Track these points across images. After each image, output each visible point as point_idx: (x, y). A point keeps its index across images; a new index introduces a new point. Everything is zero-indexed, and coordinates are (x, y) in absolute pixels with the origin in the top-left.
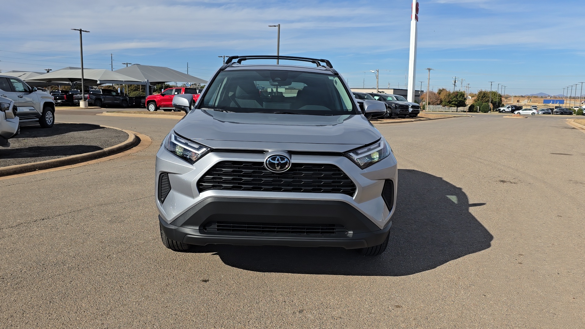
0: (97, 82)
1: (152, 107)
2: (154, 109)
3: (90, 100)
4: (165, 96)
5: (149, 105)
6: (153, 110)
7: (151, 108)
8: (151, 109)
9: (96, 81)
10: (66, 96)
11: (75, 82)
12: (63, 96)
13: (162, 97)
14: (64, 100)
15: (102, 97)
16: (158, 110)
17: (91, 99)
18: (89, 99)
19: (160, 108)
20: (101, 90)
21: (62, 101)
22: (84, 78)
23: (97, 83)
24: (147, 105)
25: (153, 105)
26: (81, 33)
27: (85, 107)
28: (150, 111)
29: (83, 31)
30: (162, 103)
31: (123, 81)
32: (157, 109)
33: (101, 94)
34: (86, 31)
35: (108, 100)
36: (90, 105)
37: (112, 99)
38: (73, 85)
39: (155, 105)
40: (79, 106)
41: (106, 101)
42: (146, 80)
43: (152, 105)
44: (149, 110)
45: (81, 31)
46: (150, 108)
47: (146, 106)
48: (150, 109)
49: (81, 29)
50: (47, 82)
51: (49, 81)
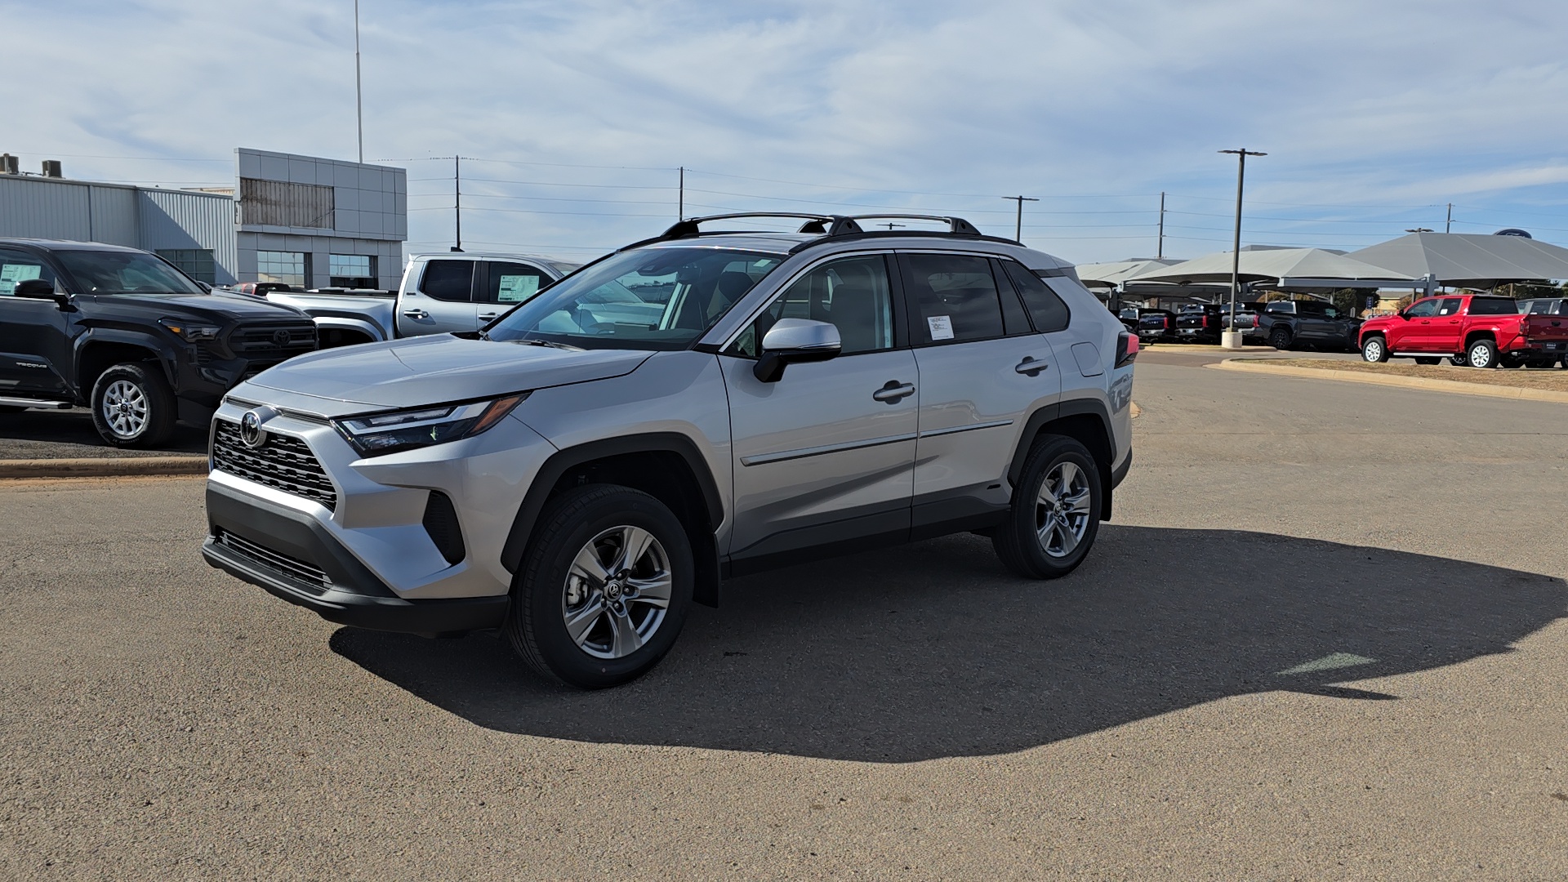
0: (1278, 282)
1: (1373, 350)
2: (1378, 356)
3: (1260, 329)
4: (1414, 320)
5: (1367, 342)
6: (1376, 359)
7: (1370, 353)
8: (1372, 356)
9: (1277, 280)
10: (1207, 319)
11: (1251, 283)
12: (1201, 317)
13: (1404, 323)
14: (1201, 329)
15: (1293, 322)
16: (1390, 359)
17: (1262, 325)
18: (1256, 328)
19: (1395, 354)
20: (1294, 303)
21: (1196, 332)
22: (1239, 272)
23: (1279, 285)
24: (1362, 344)
25: (1377, 345)
26: (1242, 160)
27: (1234, 346)
28: (1368, 361)
29: (1250, 153)
30: (1403, 340)
31: (1354, 279)
32: (1386, 355)
33: (1293, 315)
34: (1256, 154)
35: (1312, 328)
36: (1248, 340)
37: (1322, 327)
38: (1245, 290)
39: (1382, 346)
40: (1220, 344)
41: (1303, 333)
42: (1428, 275)
43: (1373, 343)
44: (1366, 360)
45: (1243, 153)
46: (1368, 353)
47: (1360, 346)
48: (1367, 355)
49: (1244, 150)
50: (1181, 283)
51: (1183, 282)
